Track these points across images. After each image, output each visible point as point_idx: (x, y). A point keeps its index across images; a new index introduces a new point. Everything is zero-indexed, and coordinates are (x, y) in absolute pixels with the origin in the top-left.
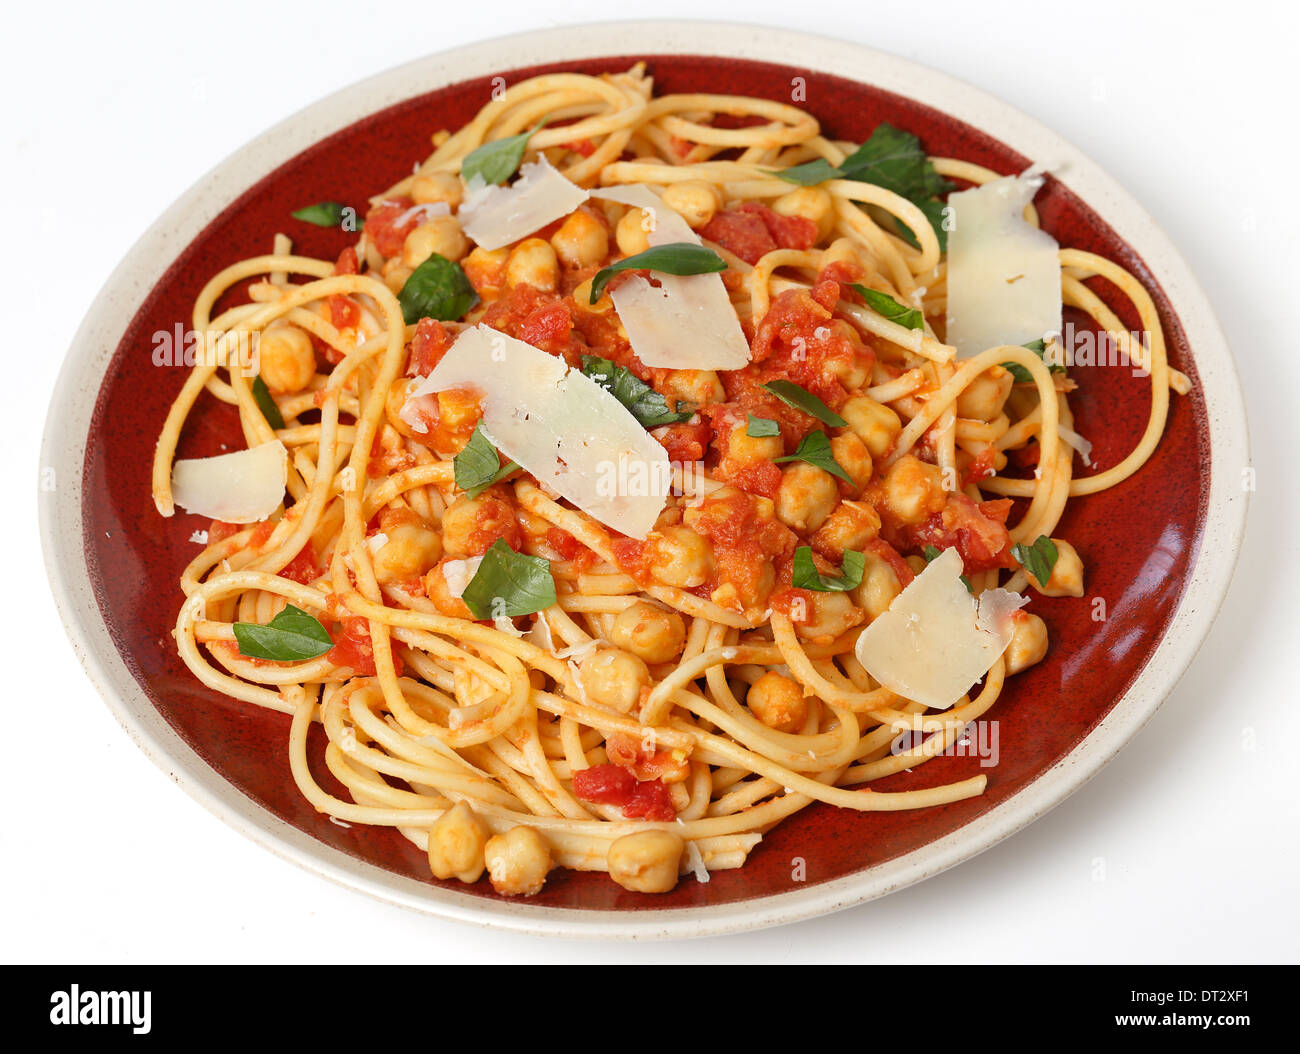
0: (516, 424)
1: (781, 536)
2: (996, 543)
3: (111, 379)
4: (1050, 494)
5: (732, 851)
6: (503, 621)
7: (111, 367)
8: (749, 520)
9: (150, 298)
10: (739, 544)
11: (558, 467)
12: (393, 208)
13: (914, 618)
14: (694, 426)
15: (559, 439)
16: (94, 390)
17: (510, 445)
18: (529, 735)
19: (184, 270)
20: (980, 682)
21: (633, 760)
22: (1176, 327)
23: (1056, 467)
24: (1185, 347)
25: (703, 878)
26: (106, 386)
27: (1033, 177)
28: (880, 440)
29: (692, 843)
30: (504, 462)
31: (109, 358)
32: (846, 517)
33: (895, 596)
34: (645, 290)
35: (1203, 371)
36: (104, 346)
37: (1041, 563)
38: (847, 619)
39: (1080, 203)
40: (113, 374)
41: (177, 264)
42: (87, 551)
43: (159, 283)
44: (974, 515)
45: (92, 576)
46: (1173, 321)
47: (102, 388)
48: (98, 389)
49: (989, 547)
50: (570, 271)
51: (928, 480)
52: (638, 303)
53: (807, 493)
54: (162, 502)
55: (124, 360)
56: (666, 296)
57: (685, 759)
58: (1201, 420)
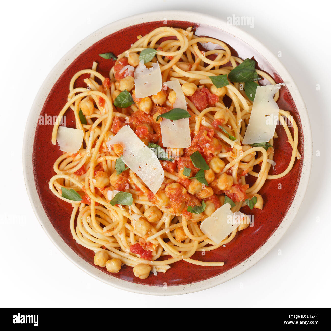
0: (131, 157)
1: (187, 198)
2: (241, 198)
3: (47, 102)
4: (261, 180)
5: (163, 269)
6: (120, 206)
7: (47, 98)
8: (179, 194)
9: (60, 78)
10: (176, 200)
11: (139, 169)
12: (121, 64)
13: (217, 218)
14: (173, 163)
15: (140, 162)
16: (42, 105)
17: (128, 162)
18: (122, 233)
19: (69, 70)
20: (229, 235)
21: (144, 245)
22: (302, 138)
23: (264, 174)
24: (303, 145)
25: (155, 274)
26: (45, 104)
27: (279, 86)
28: (218, 171)
29: (154, 266)
30: (126, 166)
31: (47, 96)
32: (204, 193)
33: (213, 212)
34: (169, 122)
35: (305, 154)
36: (46, 93)
37: (252, 204)
38: (200, 218)
39: (290, 94)
40: (47, 100)
41: (68, 68)
42: (33, 154)
43: (62, 74)
44: (237, 191)
45: (33, 162)
46: (302, 136)
47: (44, 105)
48: (43, 105)
49: (240, 200)
50: (155, 106)
51: (227, 183)
52: (166, 126)
53: (195, 188)
54: (53, 141)
55: (51, 96)
56: (174, 124)
57: (155, 248)
58: (301, 168)
